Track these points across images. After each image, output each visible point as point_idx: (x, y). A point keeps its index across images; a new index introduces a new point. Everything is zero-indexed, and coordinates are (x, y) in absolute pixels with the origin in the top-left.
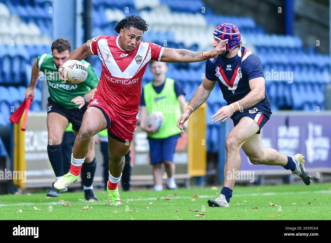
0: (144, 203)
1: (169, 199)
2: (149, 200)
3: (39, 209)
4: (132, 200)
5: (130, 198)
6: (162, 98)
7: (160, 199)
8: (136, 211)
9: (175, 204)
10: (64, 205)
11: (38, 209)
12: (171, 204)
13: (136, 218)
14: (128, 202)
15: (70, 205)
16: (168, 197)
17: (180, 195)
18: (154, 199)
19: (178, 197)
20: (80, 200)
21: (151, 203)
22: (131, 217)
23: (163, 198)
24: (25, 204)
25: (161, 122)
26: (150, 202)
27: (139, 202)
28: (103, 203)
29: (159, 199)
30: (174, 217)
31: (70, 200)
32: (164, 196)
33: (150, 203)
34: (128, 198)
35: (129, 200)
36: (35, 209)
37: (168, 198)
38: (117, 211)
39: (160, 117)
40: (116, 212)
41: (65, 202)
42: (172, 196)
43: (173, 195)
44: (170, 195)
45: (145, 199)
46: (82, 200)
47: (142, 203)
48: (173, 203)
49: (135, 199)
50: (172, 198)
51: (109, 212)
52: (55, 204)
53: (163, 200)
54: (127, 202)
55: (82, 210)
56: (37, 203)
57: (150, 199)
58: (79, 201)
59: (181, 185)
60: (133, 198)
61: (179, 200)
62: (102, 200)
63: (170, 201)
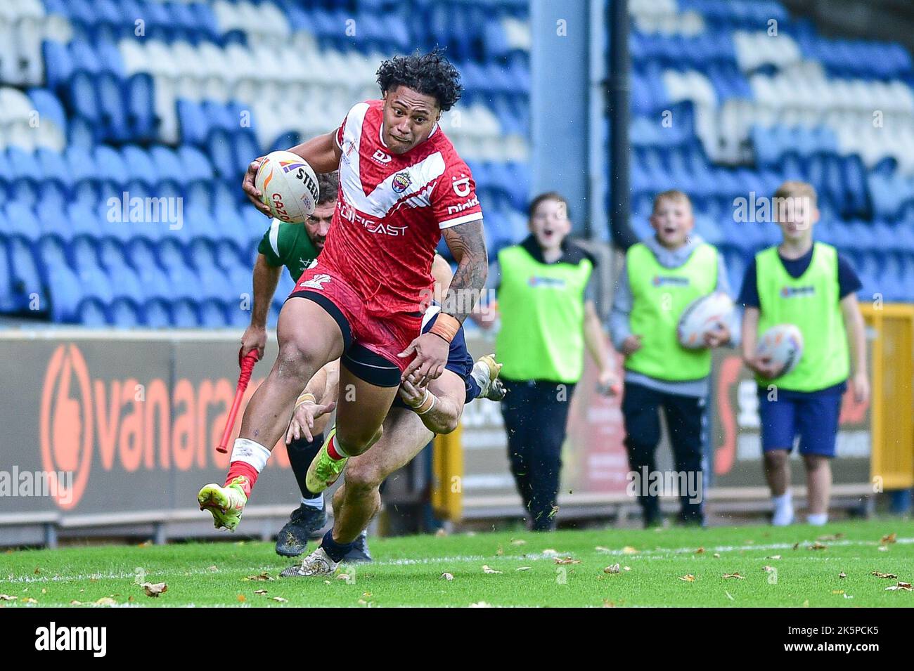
0: (759, 557)
1: (821, 548)
2: (773, 550)
3: (496, 572)
4: (730, 548)
5: (725, 544)
6: (804, 290)
7: (800, 546)
8: (739, 576)
9: (836, 559)
10: (558, 563)
11: (493, 571)
12: (827, 559)
13: (738, 594)
14: (719, 553)
15: (574, 562)
16: (820, 540)
17: (850, 538)
18: (784, 546)
19: (845, 543)
20: (599, 548)
21: (778, 557)
22: (726, 592)
23: (806, 543)
24: (462, 558)
25: (792, 353)
26: (774, 555)
27: (746, 553)
28: (656, 555)
29: (796, 546)
30: (834, 592)
31: (572, 548)
32: (811, 539)
33: (773, 557)
34: (719, 545)
35: (721, 549)
36: (486, 571)
37: (819, 544)
38: (690, 576)
39: (793, 340)
40: (689, 580)
41: (560, 555)
42: (831, 540)
43: (833, 537)
44: (825, 537)
45: (763, 548)
46: (604, 549)
47: (755, 557)
48: (833, 556)
49: (736, 548)
50: (830, 544)
51: (671, 578)
52: (535, 559)
53: (807, 548)
54: (716, 555)
55: (604, 573)
56: (490, 556)
57: (776, 546)
58: (597, 551)
59: (853, 511)
60: (733, 545)
61: (847, 549)
62: (654, 549)
63: (825, 551)
